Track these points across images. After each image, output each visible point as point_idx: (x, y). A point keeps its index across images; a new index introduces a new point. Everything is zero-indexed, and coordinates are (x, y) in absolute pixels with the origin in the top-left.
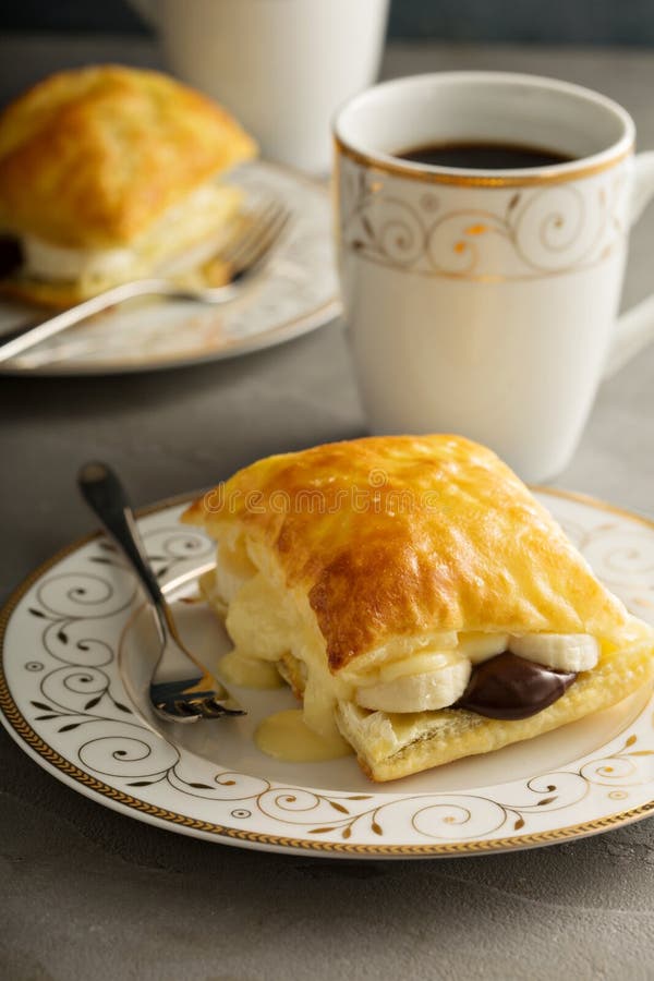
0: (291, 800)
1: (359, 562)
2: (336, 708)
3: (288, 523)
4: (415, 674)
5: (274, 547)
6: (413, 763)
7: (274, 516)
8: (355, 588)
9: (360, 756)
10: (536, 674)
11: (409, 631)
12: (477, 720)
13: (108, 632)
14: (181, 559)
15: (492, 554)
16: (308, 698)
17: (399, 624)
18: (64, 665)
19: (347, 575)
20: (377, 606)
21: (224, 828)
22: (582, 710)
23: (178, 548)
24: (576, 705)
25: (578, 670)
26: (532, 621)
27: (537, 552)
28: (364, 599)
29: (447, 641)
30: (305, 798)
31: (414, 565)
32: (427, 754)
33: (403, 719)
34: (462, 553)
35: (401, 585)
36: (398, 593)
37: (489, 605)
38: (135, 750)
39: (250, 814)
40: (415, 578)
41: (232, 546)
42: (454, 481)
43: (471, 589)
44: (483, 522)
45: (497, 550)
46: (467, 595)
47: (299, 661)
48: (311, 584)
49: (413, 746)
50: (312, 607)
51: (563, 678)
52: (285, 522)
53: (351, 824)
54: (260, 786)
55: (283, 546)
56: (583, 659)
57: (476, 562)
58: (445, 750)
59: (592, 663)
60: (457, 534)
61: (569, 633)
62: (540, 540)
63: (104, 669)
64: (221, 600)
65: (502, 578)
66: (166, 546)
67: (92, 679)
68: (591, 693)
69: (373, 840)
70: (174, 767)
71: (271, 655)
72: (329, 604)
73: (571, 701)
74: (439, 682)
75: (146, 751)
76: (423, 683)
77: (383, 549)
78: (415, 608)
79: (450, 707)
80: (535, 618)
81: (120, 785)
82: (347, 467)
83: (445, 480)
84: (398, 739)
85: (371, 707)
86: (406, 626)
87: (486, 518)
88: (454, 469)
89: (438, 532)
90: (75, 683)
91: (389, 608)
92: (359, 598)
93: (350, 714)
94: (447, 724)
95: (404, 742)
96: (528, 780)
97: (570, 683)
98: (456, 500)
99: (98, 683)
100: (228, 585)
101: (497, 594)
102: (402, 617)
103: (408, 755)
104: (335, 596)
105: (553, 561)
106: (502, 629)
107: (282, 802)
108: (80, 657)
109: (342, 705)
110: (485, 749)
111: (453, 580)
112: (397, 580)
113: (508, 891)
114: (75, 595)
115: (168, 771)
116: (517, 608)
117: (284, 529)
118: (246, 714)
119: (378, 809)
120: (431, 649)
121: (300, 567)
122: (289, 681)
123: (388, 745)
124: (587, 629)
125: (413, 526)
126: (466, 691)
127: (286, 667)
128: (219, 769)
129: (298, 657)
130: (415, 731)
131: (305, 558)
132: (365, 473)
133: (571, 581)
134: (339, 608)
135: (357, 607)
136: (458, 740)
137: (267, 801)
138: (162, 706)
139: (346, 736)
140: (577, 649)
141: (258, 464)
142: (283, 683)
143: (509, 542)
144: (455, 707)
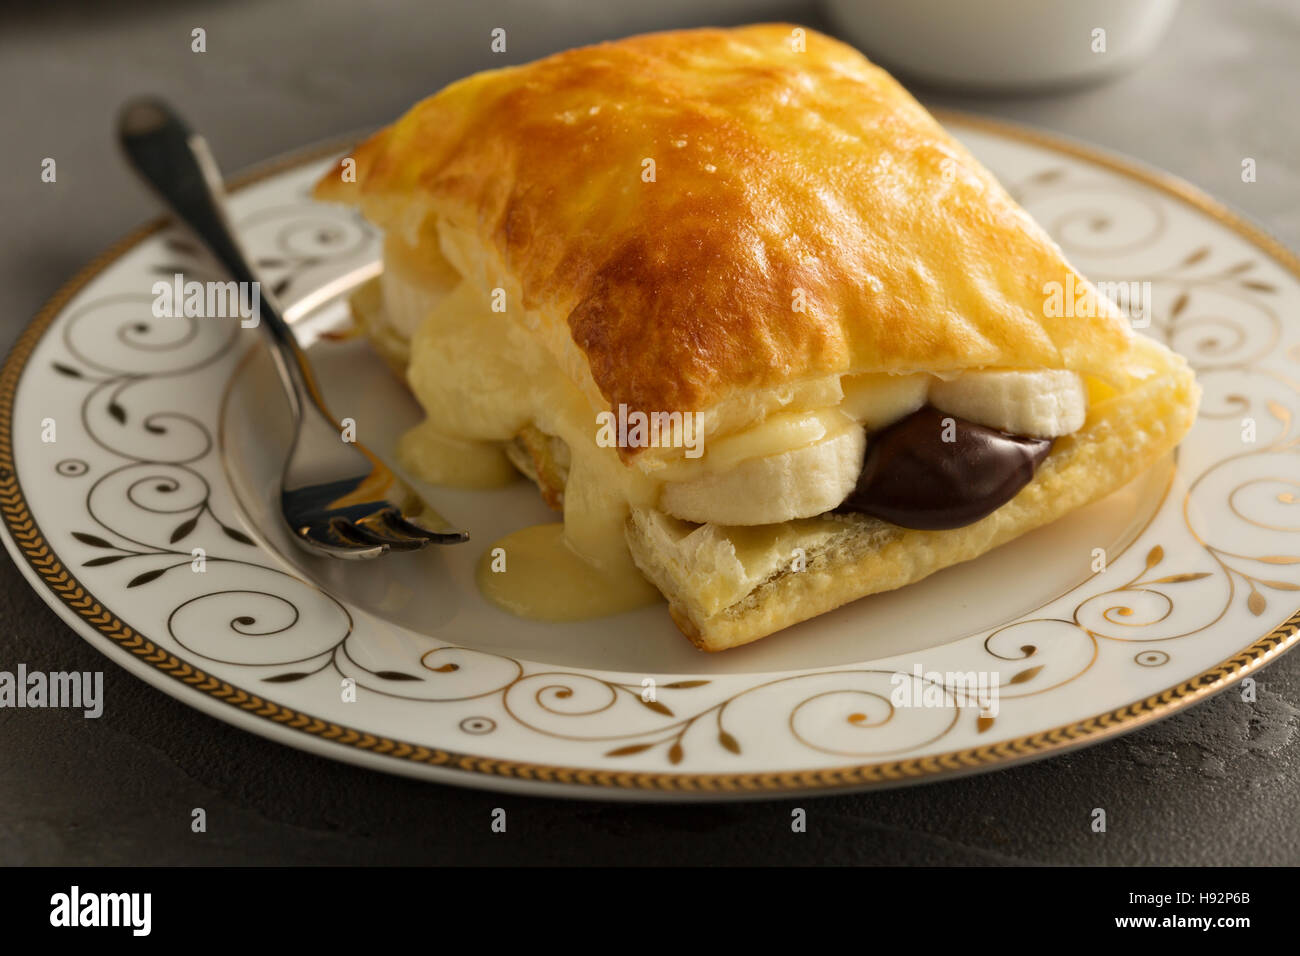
0: (564, 694)
1: (661, 258)
2: (628, 520)
3: (520, 193)
4: (770, 455)
5: (494, 237)
6: (775, 614)
7: (491, 182)
8: (659, 303)
9: (673, 604)
10: (983, 444)
11: (758, 379)
12: (882, 532)
13: (199, 397)
14: (311, 262)
15: (892, 233)
16: (571, 503)
17: (739, 366)
18: (124, 462)
19: (639, 283)
20: (699, 337)
21: (451, 755)
22: (1063, 504)
23: (305, 244)
24: (1053, 496)
25: (1054, 433)
26: (971, 351)
27: (971, 226)
28: (675, 324)
29: (824, 393)
30: (588, 688)
31: (759, 256)
32: (798, 598)
33: (753, 537)
34: (840, 233)
35: (741, 296)
36: (735, 310)
37: (894, 325)
38: (270, 615)
39: (494, 725)
40: (763, 281)
41: (412, 236)
42: (814, 106)
43: (862, 298)
44: (872, 176)
45: (903, 226)
46: (854, 308)
47: (549, 438)
48: (572, 301)
49: (772, 585)
50: (578, 340)
51: (1030, 449)
52: (514, 192)
53: (680, 735)
54: (505, 671)
55: (513, 233)
56: (1063, 414)
57: (868, 250)
58: (829, 589)
59: (1076, 421)
60: (829, 201)
61: (1036, 368)
62: (973, 205)
63: (197, 466)
64: (392, 332)
65: (913, 276)
66: (282, 240)
67: (177, 486)
68: (1077, 472)
69: (724, 764)
70: (343, 643)
71: (496, 428)
72: (612, 336)
73: (1043, 488)
74: (816, 467)
75: (290, 616)
76: (787, 472)
77: (703, 232)
78: (767, 338)
79: (834, 512)
80: (977, 345)
81: (249, 681)
82: (619, 88)
83: (796, 104)
84: (748, 573)
85: (692, 515)
86: (753, 371)
87: (876, 170)
88: (808, 83)
89: (797, 197)
90: (147, 495)
91: (721, 339)
92: (666, 322)
93: (655, 531)
94: (830, 541)
95: (757, 578)
96: (985, 636)
97: (1042, 457)
98: (821, 138)
99: (189, 495)
100: (405, 303)
101: (908, 306)
102: (744, 355)
103: (765, 599)
104: (624, 318)
105: (998, 242)
106: (918, 367)
107: (549, 699)
108: (151, 447)
109: (639, 517)
110: (895, 584)
111: (831, 282)
112: (731, 285)
113: (965, 842)
114: (132, 335)
115: (334, 650)
116: (943, 327)
117: (513, 203)
118: (467, 539)
119: (724, 705)
120: (796, 409)
121: (549, 270)
122: (533, 475)
123: (729, 585)
124: (1067, 360)
125: (751, 190)
126: (860, 481)
127: (524, 450)
128: (424, 643)
129: (549, 430)
130: (774, 560)
131: (557, 252)
132: (655, 97)
133: (1033, 277)
134: (632, 342)
135: (664, 339)
136: (851, 570)
137: (521, 698)
138: (305, 531)
139: (646, 569)
140: (1051, 396)
141: (453, 88)
142: (517, 477)
143: (921, 212)
144: (843, 510)
